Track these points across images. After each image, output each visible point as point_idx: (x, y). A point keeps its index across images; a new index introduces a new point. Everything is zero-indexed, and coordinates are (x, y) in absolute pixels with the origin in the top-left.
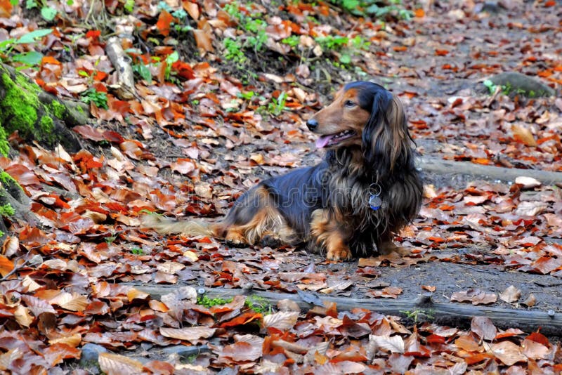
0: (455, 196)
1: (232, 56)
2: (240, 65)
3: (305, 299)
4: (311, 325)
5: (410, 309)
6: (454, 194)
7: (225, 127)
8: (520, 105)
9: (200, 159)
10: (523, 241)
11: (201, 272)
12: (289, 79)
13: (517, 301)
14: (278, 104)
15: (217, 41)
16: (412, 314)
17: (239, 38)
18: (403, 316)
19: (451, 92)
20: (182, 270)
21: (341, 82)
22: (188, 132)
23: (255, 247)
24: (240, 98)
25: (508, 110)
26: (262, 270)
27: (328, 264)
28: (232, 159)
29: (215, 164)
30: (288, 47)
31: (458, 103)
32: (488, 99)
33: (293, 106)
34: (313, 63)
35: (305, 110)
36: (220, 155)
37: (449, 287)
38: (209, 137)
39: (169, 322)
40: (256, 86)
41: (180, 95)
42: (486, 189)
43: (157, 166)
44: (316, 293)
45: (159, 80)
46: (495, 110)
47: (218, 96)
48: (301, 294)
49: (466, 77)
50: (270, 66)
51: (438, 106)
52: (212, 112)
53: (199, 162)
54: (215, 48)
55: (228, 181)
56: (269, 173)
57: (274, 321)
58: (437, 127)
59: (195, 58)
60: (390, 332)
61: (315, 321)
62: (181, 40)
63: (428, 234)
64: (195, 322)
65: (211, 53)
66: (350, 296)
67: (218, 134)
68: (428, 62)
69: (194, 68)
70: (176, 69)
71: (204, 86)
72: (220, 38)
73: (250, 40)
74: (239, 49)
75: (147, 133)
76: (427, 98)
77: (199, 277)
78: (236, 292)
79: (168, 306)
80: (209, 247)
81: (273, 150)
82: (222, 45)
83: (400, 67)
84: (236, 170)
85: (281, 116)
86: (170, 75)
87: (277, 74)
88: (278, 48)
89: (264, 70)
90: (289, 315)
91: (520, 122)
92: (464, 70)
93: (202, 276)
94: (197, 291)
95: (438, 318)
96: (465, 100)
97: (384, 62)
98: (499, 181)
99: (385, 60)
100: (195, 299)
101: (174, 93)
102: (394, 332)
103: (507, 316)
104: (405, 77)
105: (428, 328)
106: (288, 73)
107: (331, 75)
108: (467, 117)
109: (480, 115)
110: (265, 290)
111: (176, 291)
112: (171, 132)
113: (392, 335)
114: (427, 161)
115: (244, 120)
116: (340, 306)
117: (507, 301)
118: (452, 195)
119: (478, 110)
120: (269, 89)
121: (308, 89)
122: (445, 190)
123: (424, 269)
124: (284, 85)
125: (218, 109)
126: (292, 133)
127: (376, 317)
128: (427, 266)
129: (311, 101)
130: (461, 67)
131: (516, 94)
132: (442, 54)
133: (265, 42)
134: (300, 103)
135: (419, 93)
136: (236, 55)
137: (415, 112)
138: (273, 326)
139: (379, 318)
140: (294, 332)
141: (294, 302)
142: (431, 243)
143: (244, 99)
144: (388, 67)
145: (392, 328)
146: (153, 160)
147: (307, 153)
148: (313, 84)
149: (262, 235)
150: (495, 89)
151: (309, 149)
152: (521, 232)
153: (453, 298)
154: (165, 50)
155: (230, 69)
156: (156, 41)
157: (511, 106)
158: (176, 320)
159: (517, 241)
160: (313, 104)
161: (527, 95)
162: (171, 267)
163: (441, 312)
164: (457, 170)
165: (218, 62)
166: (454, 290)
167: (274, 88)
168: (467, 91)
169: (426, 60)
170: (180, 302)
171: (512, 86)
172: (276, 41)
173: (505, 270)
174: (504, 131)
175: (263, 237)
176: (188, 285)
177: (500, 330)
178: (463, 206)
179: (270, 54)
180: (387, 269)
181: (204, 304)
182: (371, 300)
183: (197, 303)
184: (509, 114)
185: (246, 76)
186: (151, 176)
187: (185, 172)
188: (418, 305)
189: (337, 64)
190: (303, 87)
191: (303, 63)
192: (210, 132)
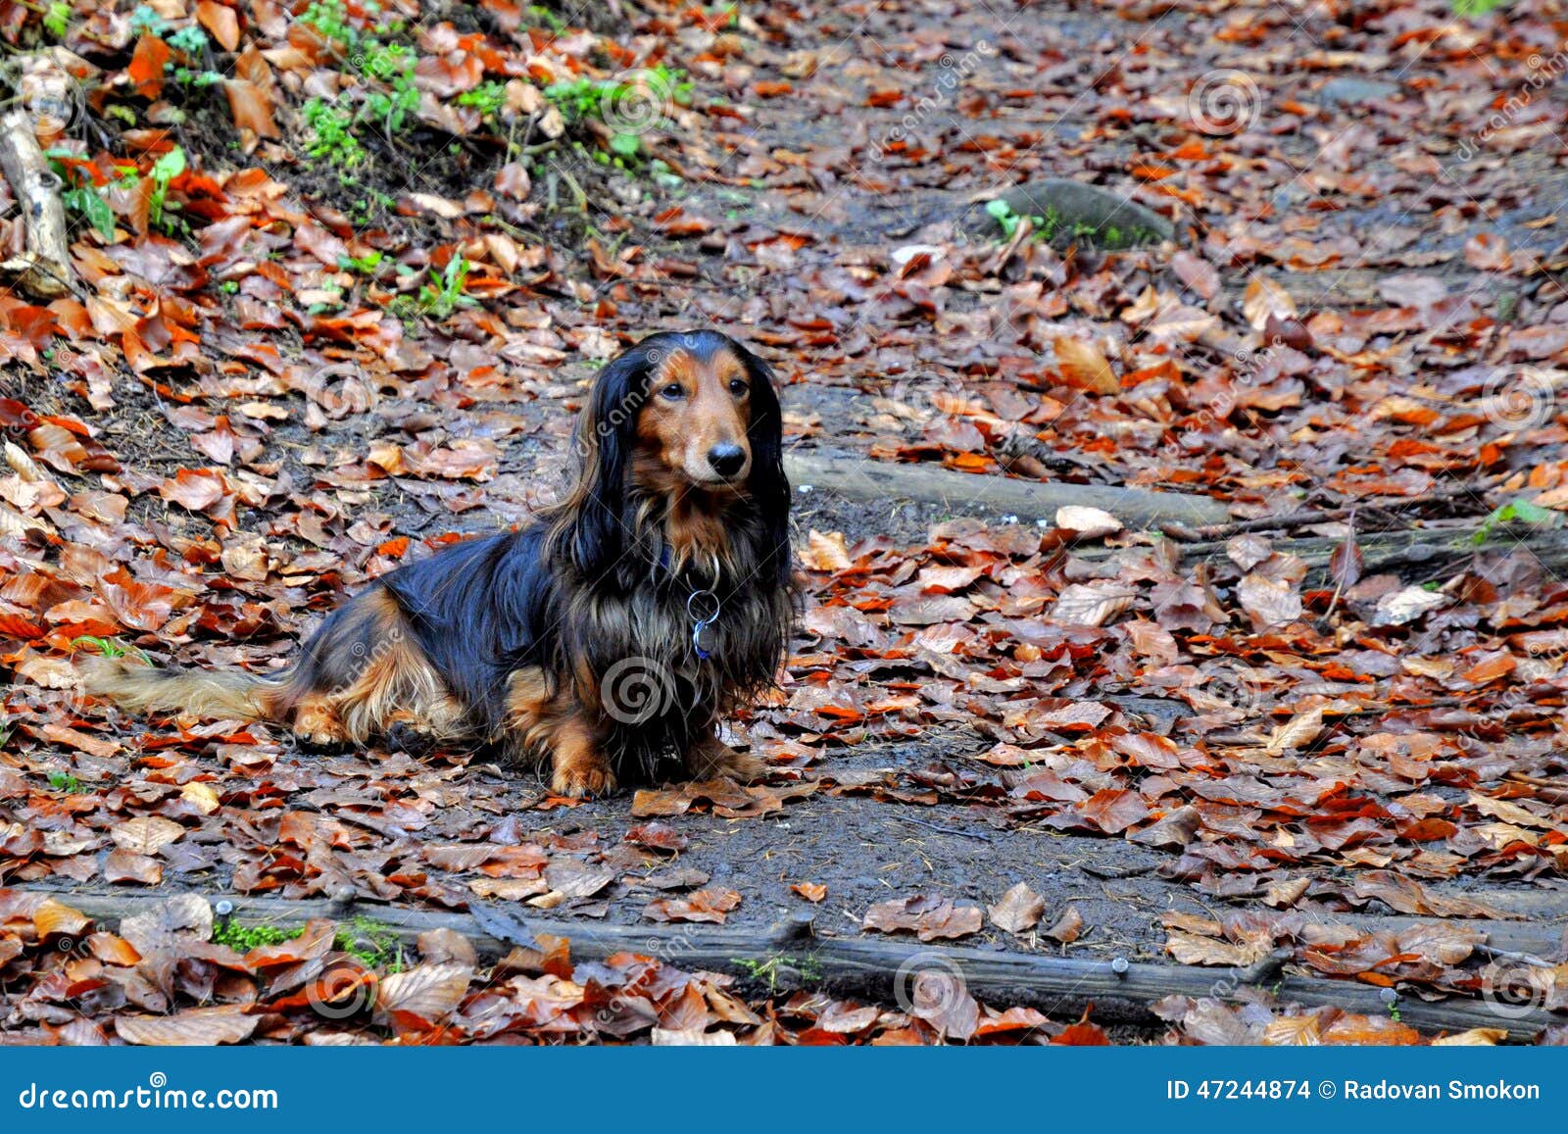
0: (896, 566)
1: (327, 148)
2: (348, 174)
3: (490, 928)
4: (503, 1000)
5: (759, 955)
6: (895, 560)
7: (304, 361)
8: (1080, 269)
9: (238, 464)
10: (1065, 717)
11: (224, 848)
12: (476, 205)
13: (1035, 927)
14: (445, 286)
15: (287, 107)
16: (763, 968)
17: (346, 99)
18: (740, 972)
19: (901, 232)
20: (176, 842)
21: (614, 208)
22: (207, 386)
23: (370, 755)
24: (347, 270)
25: (1048, 285)
26: (383, 836)
27: (554, 808)
28: (322, 460)
29: (275, 477)
30: (476, 114)
31: (920, 266)
32: (997, 251)
33: (486, 287)
34: (538, 158)
35: (516, 299)
36: (290, 451)
37: (860, 887)
38: (263, 398)
39: (142, 994)
40: (390, 230)
41: (189, 269)
42: (979, 544)
43: (125, 492)
44: (518, 910)
45: (136, 227)
46: (1014, 283)
47: (290, 266)
48: (478, 916)
49: (941, 186)
50: (427, 170)
51: (865, 274)
52: (270, 318)
53: (235, 472)
54: (281, 126)
55: (309, 527)
56: (414, 501)
57: (410, 992)
58: (860, 342)
59: (230, 157)
60: (707, 1019)
61: (515, 990)
62: (193, 109)
63: (819, 696)
64: (206, 994)
65: (271, 140)
66: (606, 918)
67: (285, 386)
68: (845, 130)
69: (226, 187)
70: (181, 194)
71: (252, 239)
72: (295, 99)
73: (376, 101)
74: (344, 128)
75: (99, 393)
76: (839, 249)
77: (219, 862)
78: (312, 908)
79: (139, 950)
80: (249, 759)
81: (428, 429)
82: (299, 118)
83: (771, 150)
84: (330, 491)
85: (453, 320)
86: (164, 209)
87: (443, 194)
88: (449, 119)
89: (412, 183)
90: (446, 975)
91: (1081, 321)
92: (937, 159)
93: (226, 858)
94: (213, 907)
95: (830, 977)
96: (937, 254)
97: (730, 138)
98: (1014, 519)
99: (734, 131)
100: (206, 927)
101: (172, 264)
102: (715, 1019)
103: (1006, 972)
104: (781, 187)
105: (801, 1008)
106: (475, 188)
107: (588, 189)
108: (940, 307)
109: (976, 298)
110: (386, 903)
111: (158, 906)
112: (164, 389)
113: (711, 1029)
114: (827, 467)
115: (353, 339)
116: (577, 948)
117: (1007, 928)
118: (888, 565)
119: (971, 285)
120: (425, 238)
121: (524, 234)
122: (871, 545)
123: (798, 824)
124: (462, 224)
125: (289, 308)
126: (480, 373)
127: (669, 979)
128: (807, 812)
129: (534, 269)
130: (932, 147)
131: (1072, 239)
132: (883, 102)
133: (412, 107)
134: (504, 275)
135: (817, 236)
136: (337, 145)
137: (806, 292)
138: (406, 1007)
139: (677, 981)
140: (461, 1022)
141: (461, 937)
142: (825, 724)
143: (355, 273)
144: (741, 155)
145: (712, 1008)
146: (113, 472)
147: (517, 436)
148: (539, 217)
149: (386, 720)
150: (1017, 226)
151: (522, 424)
152: (1061, 682)
153: (869, 922)
154: (151, 140)
155: (322, 185)
156: (127, 114)
157: (1057, 273)
158: (159, 990)
159: (1049, 716)
160: (537, 278)
161: (1100, 238)
162: (149, 834)
163: (837, 962)
164: (905, 490)
165: (290, 167)
166: (873, 896)
167: (436, 235)
168: (944, 228)
169: (843, 124)
170: (168, 939)
171: (1060, 216)
172: (443, 100)
173: (1009, 827)
174: (1037, 348)
175: (390, 725)
176: (192, 886)
177: (989, 1011)
178: (916, 595)
179: (426, 136)
180: (704, 824)
181: (230, 942)
182: (660, 929)
183: (213, 940)
184: (1050, 296)
185: (362, 205)
186: (110, 520)
187: (196, 504)
188: (779, 945)
189: (605, 158)
190: (511, 229)
191: (513, 159)
192: (264, 382)
